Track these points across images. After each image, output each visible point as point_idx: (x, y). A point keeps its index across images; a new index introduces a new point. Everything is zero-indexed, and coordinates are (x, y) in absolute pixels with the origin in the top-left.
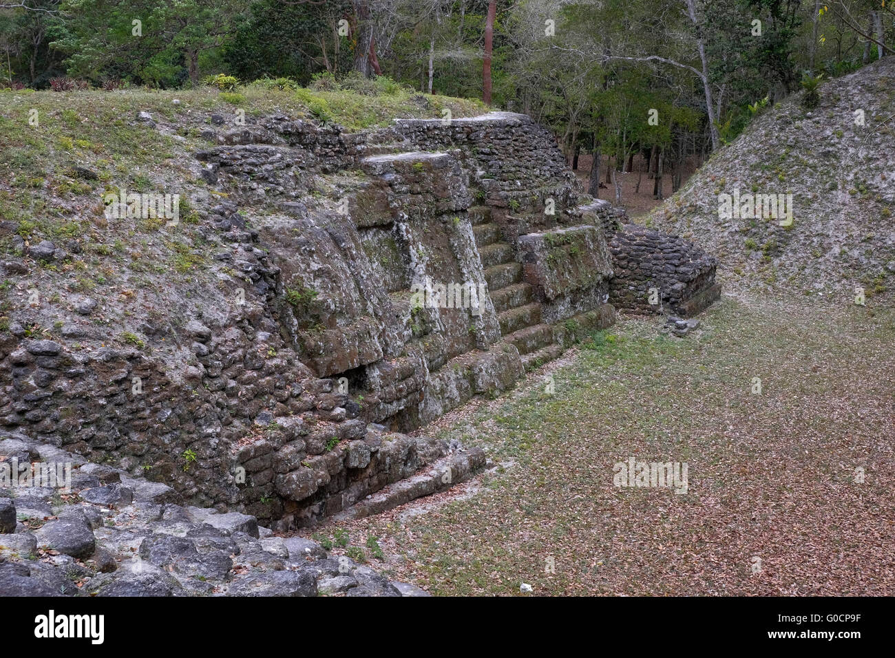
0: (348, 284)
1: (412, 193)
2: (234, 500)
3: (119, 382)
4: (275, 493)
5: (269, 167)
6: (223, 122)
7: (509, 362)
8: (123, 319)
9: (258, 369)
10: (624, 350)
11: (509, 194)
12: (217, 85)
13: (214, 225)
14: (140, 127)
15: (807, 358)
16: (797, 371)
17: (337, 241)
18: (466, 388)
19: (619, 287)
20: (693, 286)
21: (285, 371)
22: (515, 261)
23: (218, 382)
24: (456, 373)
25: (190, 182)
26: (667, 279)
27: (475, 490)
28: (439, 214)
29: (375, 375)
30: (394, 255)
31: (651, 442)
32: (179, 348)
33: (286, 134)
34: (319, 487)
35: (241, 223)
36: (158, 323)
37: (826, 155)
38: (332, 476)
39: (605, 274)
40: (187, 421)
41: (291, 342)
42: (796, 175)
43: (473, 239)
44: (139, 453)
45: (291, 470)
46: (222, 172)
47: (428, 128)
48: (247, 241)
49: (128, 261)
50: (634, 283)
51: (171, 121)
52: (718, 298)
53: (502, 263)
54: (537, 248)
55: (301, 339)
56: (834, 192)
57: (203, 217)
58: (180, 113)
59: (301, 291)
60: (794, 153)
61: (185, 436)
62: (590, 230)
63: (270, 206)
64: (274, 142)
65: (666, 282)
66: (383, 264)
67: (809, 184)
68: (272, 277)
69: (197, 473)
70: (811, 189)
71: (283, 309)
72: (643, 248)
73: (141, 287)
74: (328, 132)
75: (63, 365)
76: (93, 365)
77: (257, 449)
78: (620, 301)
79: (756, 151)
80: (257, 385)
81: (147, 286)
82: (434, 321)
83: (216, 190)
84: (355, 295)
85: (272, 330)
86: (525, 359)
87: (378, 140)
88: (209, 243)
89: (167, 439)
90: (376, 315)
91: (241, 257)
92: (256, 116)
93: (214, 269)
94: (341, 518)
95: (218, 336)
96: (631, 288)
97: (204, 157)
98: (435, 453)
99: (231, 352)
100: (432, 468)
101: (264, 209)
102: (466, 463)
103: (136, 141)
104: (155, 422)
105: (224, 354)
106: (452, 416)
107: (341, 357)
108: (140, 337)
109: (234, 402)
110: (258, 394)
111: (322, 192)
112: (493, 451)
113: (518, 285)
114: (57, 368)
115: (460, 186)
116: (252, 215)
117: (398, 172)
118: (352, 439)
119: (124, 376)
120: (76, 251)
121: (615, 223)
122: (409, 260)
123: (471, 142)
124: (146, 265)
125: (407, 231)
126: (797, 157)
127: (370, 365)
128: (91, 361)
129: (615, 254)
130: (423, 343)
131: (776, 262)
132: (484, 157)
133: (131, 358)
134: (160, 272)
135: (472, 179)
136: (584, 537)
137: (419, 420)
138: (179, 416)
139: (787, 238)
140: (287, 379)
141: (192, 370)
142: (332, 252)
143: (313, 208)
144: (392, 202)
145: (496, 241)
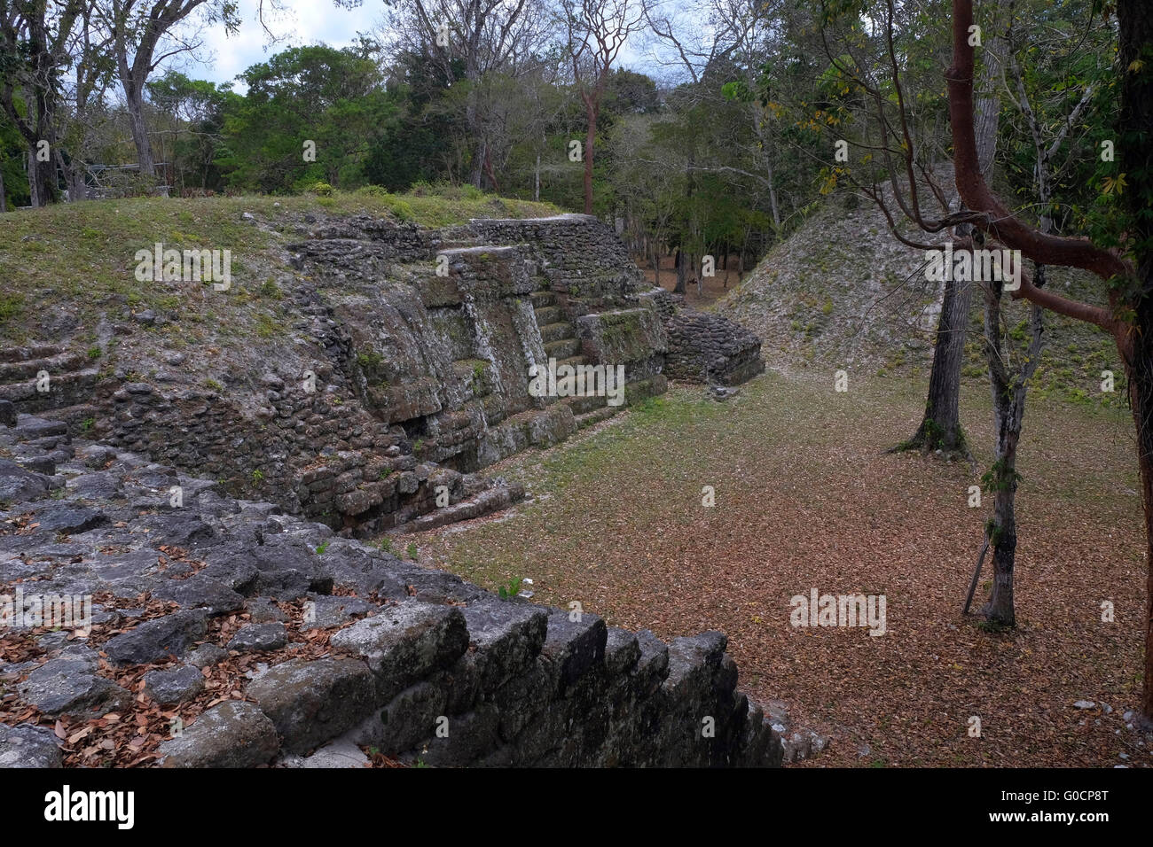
0: (412, 351)
1: (479, 279)
2: (296, 511)
3: (199, 416)
4: (335, 510)
5: (351, 257)
6: (315, 221)
7: (562, 419)
8: (207, 370)
9: (325, 413)
10: (668, 412)
11: (570, 281)
12: (316, 192)
13: (295, 301)
14: (243, 225)
15: (822, 417)
16: (811, 428)
17: (404, 316)
18: (523, 440)
19: (674, 361)
20: (737, 360)
21: (348, 416)
22: (574, 337)
23: (288, 422)
24: (513, 427)
25: (279, 268)
26: (713, 354)
27: (512, 516)
28: (503, 297)
29: (434, 424)
30: (463, 329)
31: (669, 481)
32: (255, 394)
33: (369, 231)
34: (371, 506)
35: (319, 300)
36: (236, 374)
37: (863, 249)
38: (384, 499)
39: (657, 348)
40: (256, 448)
41: (361, 396)
42: (837, 267)
43: (534, 318)
44: (216, 470)
45: (348, 492)
46: (309, 260)
47: (500, 227)
48: (323, 313)
49: (217, 327)
50: (686, 358)
51: (270, 220)
52: (762, 371)
53: (563, 339)
54: (593, 326)
55: (369, 394)
56: (867, 281)
57: (287, 295)
58: (279, 214)
59: (370, 356)
60: (836, 249)
61: (254, 460)
62: (644, 312)
63: (350, 288)
64: (358, 237)
65: (712, 356)
66: (452, 337)
67: (847, 274)
68: (345, 343)
69: (264, 488)
70: (848, 278)
71: (355, 369)
72: (694, 328)
73: (225, 346)
74: (406, 229)
75: (154, 402)
76: (178, 402)
77: (319, 474)
78: (674, 373)
79: (804, 247)
80: (323, 426)
81: (231, 346)
82: (494, 384)
83: (302, 274)
84: (419, 360)
85: (341, 384)
86: (579, 418)
87: (452, 236)
88: (290, 315)
89: (239, 461)
90: (438, 376)
91: (317, 325)
92: (344, 216)
93: (292, 335)
94: (393, 532)
95: (291, 386)
96: (684, 362)
97: (293, 249)
98: (481, 486)
99: (300, 399)
100: (476, 498)
101: (344, 290)
102: (506, 494)
103: (237, 236)
104: (230, 448)
105: (295, 400)
106: (508, 461)
107: (403, 408)
108: (220, 383)
109: (303, 438)
110: (324, 433)
111: (398, 278)
112: (535, 487)
113: (576, 358)
114: (149, 403)
115: (522, 274)
116: (333, 295)
117: (466, 262)
118: (403, 470)
119: (203, 411)
120: (173, 319)
121: (671, 307)
122: (474, 334)
123: (538, 238)
124: (232, 330)
125: (473, 310)
126: (838, 252)
127: (431, 416)
128: (177, 399)
129: (670, 333)
130: (483, 401)
131: (816, 341)
132: (550, 251)
133: (210, 398)
134: (243, 335)
135: (539, 269)
136: (590, 549)
137: (477, 463)
138: (250, 444)
139: (826, 320)
140: (349, 422)
141: (264, 410)
142: (400, 325)
143: (387, 290)
144: (460, 286)
145: (559, 321)
